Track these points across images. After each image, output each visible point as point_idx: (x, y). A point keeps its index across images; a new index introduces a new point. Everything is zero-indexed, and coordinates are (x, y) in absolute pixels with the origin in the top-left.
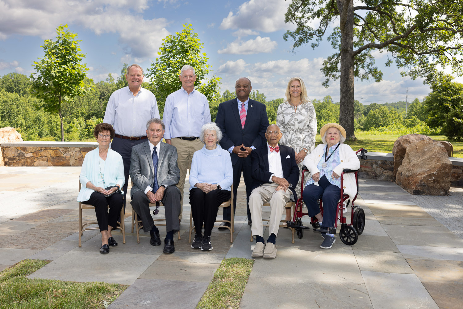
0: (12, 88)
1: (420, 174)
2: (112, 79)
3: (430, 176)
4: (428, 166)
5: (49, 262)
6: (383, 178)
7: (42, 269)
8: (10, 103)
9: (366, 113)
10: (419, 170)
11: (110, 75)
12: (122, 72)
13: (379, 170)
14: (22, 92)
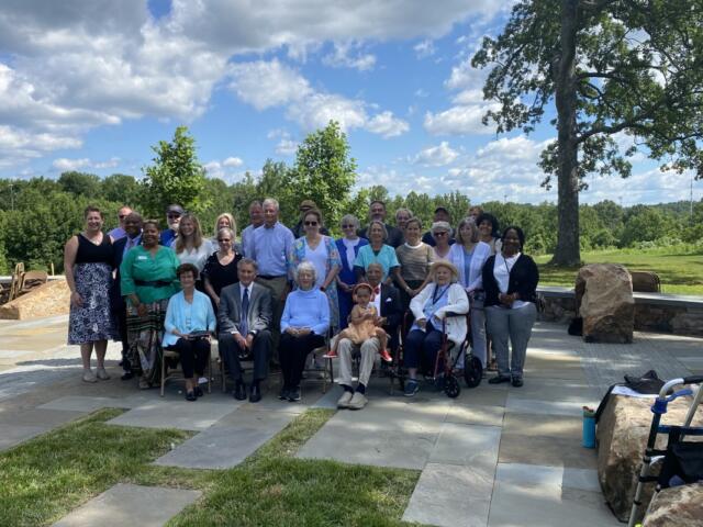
0: (115, 195)
1: (595, 316)
2: (250, 181)
3: (607, 318)
4: (605, 306)
5: (128, 410)
6: (564, 320)
7: (121, 416)
8: (111, 215)
9: (625, 220)
10: (595, 311)
11: (247, 175)
12: (264, 169)
13: (558, 310)
14: (128, 200)
